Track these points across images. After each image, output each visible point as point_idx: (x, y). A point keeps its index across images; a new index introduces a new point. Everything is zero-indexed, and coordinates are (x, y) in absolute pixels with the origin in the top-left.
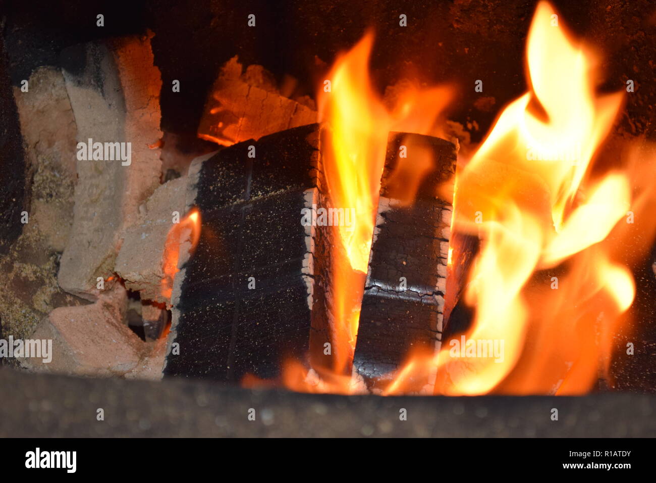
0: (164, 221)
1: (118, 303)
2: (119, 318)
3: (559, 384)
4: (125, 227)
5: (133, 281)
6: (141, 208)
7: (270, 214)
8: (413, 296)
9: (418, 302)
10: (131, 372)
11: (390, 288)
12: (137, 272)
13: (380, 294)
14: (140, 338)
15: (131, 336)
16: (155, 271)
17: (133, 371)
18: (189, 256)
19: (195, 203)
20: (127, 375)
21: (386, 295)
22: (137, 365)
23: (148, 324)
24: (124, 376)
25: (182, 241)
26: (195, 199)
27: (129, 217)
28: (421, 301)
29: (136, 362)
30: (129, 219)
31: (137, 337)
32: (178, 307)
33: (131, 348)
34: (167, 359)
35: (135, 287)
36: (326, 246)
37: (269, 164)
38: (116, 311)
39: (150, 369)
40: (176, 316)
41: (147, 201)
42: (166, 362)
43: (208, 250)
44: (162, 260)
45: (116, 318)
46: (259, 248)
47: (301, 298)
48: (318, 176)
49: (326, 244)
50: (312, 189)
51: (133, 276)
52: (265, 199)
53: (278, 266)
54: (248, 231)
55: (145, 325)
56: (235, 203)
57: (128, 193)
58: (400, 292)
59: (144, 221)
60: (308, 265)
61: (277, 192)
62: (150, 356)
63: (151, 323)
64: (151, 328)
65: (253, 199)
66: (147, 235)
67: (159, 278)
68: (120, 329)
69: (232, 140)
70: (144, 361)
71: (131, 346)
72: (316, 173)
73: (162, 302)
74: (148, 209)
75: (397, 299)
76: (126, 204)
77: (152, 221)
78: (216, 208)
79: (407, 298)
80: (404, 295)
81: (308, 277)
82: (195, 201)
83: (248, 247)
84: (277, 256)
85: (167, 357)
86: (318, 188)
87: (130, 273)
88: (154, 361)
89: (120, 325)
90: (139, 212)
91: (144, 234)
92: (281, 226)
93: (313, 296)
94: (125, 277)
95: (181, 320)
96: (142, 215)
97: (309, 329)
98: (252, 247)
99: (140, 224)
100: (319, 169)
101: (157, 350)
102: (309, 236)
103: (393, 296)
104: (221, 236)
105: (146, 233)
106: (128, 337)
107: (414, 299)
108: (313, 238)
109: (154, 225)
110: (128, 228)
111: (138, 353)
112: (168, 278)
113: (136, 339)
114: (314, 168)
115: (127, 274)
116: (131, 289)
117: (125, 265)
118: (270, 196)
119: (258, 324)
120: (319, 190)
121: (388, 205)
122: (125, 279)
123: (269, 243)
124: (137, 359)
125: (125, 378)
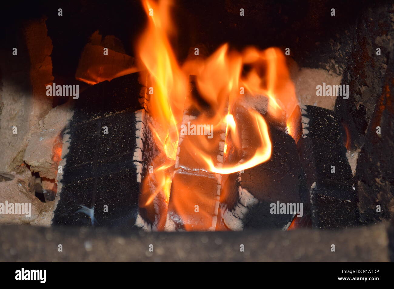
0: (54, 130)
1: (28, 180)
2: (28, 189)
3: (288, 225)
4: (30, 134)
5: (34, 166)
6: (40, 122)
7: (116, 125)
8: (203, 174)
9: (206, 177)
10: (34, 221)
11: (189, 169)
12: (37, 161)
13: (183, 173)
14: (40, 201)
15: (35, 199)
16: (47, 160)
17: (35, 220)
18: (68, 151)
19: (72, 119)
20: (31, 223)
21: (187, 173)
22: (38, 217)
23: (46, 192)
24: (30, 224)
25: (64, 142)
26: (72, 117)
27: (32, 128)
28: (208, 177)
29: (37, 215)
30: (33, 129)
31: (38, 199)
32: (61, 181)
33: (34, 206)
34: (54, 213)
35: (36, 170)
36: (149, 144)
37: (116, 95)
38: (26, 184)
39: (45, 219)
40: (60, 186)
41: (44, 118)
42: (54, 215)
43: (79, 147)
44: (51, 153)
45: (26, 189)
46: (109, 146)
47: (134, 175)
48: (145, 102)
49: (149, 142)
50: (141, 110)
51: (34, 163)
52: (113, 116)
53: (120, 156)
54: (103, 136)
55: (45, 192)
56: (96, 118)
57: (32, 113)
58: (195, 172)
59: (42, 130)
60: (138, 155)
61: (120, 112)
62: (46, 211)
63: (48, 192)
64: (48, 194)
65: (107, 116)
66: (43, 138)
67: (50, 164)
68: (28, 195)
69: (96, 81)
70: (42, 215)
71: (35, 205)
72: (144, 100)
73: (53, 179)
74: (44, 123)
75: (193, 175)
76: (31, 120)
77: (46, 130)
78: (84, 122)
79: (199, 175)
80: (197, 174)
81: (138, 162)
82: (72, 118)
83: (103, 145)
84: (120, 150)
85: (54, 211)
86: (145, 109)
87: (32, 161)
88: (48, 214)
89: (28, 193)
90: (39, 125)
91: (41, 138)
92: (123, 132)
93: (141, 174)
94: (30, 164)
95: (63, 189)
96: (41, 126)
97: (138, 193)
98: (105, 145)
99: (40, 132)
100: (146, 98)
101: (50, 208)
102: (138, 138)
103: (191, 174)
104: (87, 138)
105: (42, 137)
106: (33, 200)
107: (203, 176)
108: (142, 139)
109: (48, 132)
110: (32, 134)
111: (39, 209)
112: (55, 164)
113: (38, 201)
114: (143, 97)
115: (30, 162)
116: (33, 171)
117: (29, 156)
118: (117, 114)
119: (108, 191)
120: (145, 110)
121: (188, 120)
122: (29, 165)
123: (115, 142)
124: (38, 213)
125: (30, 225)
